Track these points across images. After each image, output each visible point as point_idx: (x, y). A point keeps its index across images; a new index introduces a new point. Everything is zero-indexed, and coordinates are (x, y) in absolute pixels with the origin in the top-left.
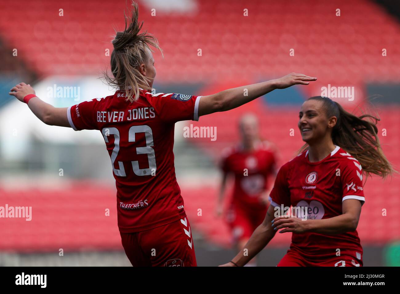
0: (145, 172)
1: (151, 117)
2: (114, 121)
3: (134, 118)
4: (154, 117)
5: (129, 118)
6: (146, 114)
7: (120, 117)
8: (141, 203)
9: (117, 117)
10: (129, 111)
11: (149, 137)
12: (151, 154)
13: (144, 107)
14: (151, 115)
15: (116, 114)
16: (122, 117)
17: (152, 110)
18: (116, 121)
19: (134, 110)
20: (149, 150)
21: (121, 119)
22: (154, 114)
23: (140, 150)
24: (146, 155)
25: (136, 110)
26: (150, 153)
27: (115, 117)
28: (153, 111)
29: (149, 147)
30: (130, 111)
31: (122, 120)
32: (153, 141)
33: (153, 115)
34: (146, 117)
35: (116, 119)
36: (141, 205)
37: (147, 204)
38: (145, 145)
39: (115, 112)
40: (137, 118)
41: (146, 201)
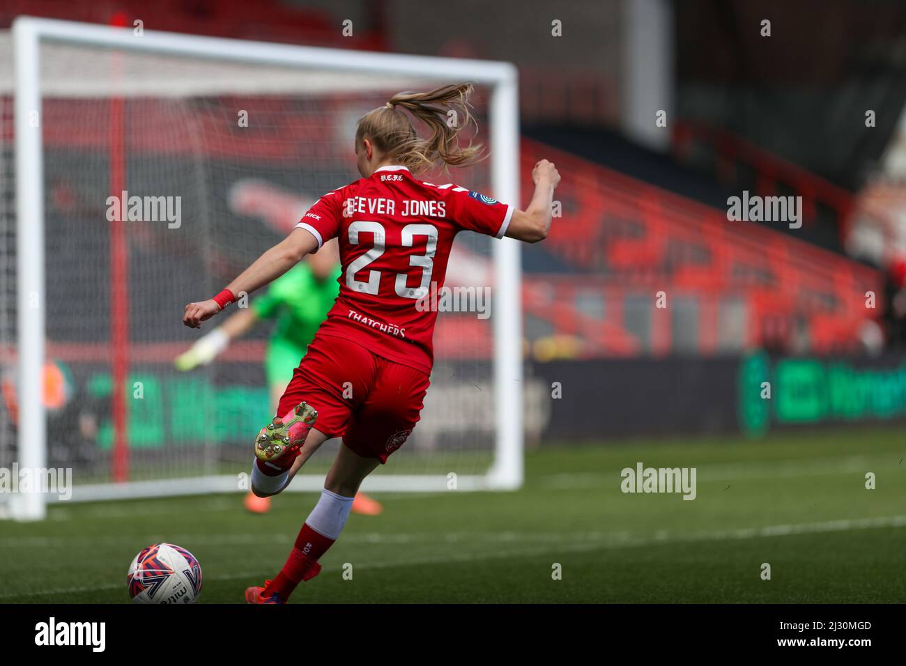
0: (412, 293)
1: (440, 215)
2: (379, 212)
3: (412, 214)
4: (444, 216)
5: (405, 213)
6: (433, 210)
7: (388, 208)
8: (395, 329)
9: (383, 206)
10: (404, 202)
11: (432, 242)
12: (427, 269)
13: (429, 200)
14: (439, 213)
15: (382, 203)
16: (393, 208)
17: (441, 205)
18: (383, 212)
19: (413, 202)
20: (426, 262)
21: (390, 211)
22: (444, 211)
23: (414, 260)
24: (421, 269)
25: (417, 203)
26: (427, 267)
27: (380, 206)
28: (443, 208)
29: (427, 257)
30: (407, 202)
31: (393, 213)
32: (435, 249)
33: (442, 213)
34: (432, 214)
35: (382, 209)
36: (394, 333)
37: (403, 335)
38: (423, 253)
39: (380, 200)
40: (417, 213)
41: (403, 331)
